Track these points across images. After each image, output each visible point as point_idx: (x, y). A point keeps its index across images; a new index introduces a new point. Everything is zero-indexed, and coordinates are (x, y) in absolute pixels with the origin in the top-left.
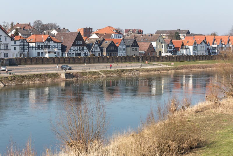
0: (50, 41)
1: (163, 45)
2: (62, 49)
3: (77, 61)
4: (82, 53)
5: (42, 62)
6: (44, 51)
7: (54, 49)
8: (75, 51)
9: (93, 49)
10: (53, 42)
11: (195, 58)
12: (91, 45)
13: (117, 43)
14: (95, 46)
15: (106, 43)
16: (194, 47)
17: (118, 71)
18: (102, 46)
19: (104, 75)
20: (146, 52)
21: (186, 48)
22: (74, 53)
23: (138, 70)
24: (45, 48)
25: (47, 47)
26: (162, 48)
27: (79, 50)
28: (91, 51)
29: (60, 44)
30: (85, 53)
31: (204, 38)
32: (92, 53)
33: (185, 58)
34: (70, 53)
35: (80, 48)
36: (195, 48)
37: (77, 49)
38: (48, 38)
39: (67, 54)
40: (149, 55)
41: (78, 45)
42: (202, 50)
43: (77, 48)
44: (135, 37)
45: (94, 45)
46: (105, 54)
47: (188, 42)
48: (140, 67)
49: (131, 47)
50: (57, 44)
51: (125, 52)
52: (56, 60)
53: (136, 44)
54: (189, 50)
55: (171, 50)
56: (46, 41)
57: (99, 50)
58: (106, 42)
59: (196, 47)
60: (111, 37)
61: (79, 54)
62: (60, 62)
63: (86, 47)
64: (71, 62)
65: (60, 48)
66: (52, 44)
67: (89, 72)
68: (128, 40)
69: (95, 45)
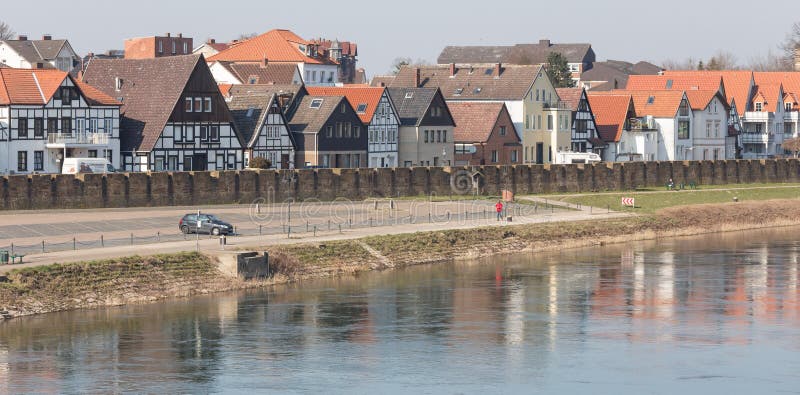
0: (72, 98)
1: (554, 113)
2: (121, 137)
3: (202, 193)
4: (211, 156)
5: (54, 195)
6: (49, 145)
7: (89, 138)
8: (181, 143)
9: (260, 135)
10: (84, 104)
11: (693, 174)
12: (249, 114)
13: (362, 108)
14: (270, 121)
15: (317, 105)
16: (680, 122)
17: (434, 239)
18: (295, 121)
19: (385, 260)
20: (481, 147)
21: (645, 129)
22: (174, 153)
23: (512, 234)
24: (50, 130)
25: (59, 127)
26: (550, 127)
27: (197, 140)
28: (250, 145)
29: (116, 113)
30: (224, 153)
31: (718, 85)
32: (256, 154)
33: (652, 172)
34: (162, 153)
35: (202, 130)
36: (684, 129)
37: (190, 138)
38: (64, 84)
39: (149, 160)
40: (493, 160)
41: (197, 118)
42: (713, 135)
43: (190, 130)
44: (422, 79)
45: (267, 118)
46: (312, 157)
47: (651, 101)
48: (510, 219)
49: (424, 123)
50: (101, 114)
51: (395, 147)
52: (112, 188)
53: (443, 113)
54: (660, 135)
55: (582, 135)
56: (55, 97)
57: (286, 141)
58: (314, 105)
59: (688, 122)
60: (296, 77)
61: (200, 161)
62: (132, 196)
63: (232, 125)
64: (179, 197)
65: (116, 133)
66: (80, 113)
67: (323, 246)
68: (405, 91)
69: (271, 116)
